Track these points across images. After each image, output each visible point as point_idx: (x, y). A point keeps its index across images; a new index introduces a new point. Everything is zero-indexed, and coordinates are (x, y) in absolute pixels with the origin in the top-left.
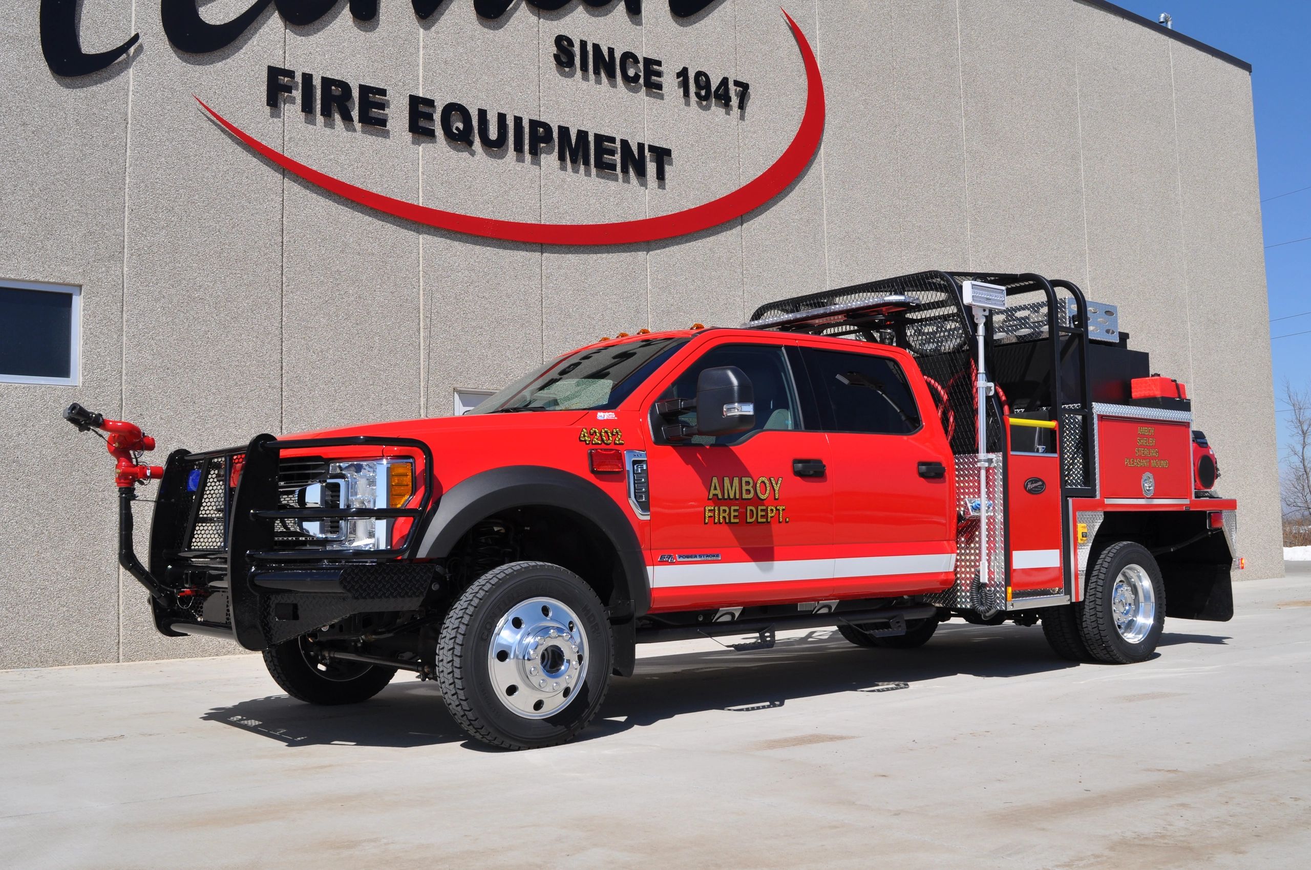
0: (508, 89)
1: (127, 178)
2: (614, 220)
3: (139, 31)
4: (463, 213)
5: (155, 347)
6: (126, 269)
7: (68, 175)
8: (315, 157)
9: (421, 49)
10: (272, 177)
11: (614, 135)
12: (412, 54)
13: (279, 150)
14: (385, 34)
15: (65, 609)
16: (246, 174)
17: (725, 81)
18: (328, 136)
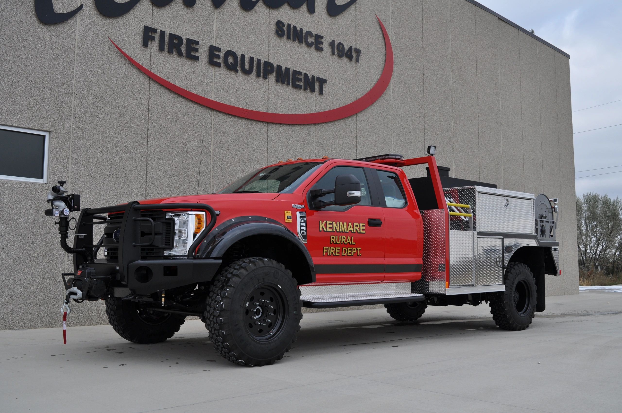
0: (255, 45)
1: (74, 78)
2: (300, 113)
3: (83, 3)
4: (233, 105)
5: (85, 165)
6: (72, 124)
7: (46, 74)
8: (164, 73)
9: (215, 23)
10: (144, 81)
11: (301, 71)
12: (211, 25)
13: (148, 68)
14: (199, 14)
15: (37, 299)
16: (132, 79)
17: (351, 48)
18: (171, 63)
